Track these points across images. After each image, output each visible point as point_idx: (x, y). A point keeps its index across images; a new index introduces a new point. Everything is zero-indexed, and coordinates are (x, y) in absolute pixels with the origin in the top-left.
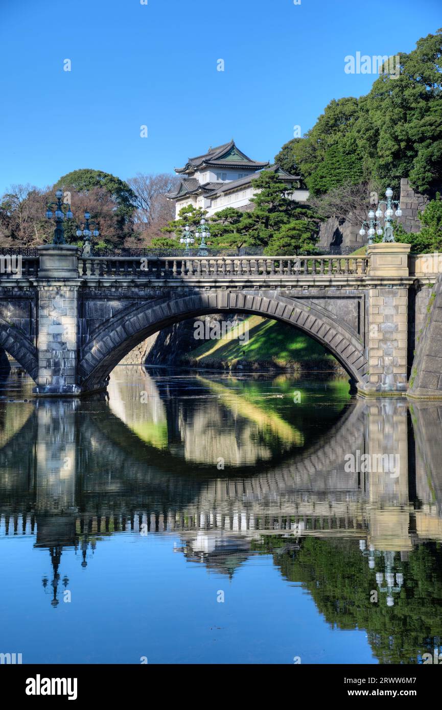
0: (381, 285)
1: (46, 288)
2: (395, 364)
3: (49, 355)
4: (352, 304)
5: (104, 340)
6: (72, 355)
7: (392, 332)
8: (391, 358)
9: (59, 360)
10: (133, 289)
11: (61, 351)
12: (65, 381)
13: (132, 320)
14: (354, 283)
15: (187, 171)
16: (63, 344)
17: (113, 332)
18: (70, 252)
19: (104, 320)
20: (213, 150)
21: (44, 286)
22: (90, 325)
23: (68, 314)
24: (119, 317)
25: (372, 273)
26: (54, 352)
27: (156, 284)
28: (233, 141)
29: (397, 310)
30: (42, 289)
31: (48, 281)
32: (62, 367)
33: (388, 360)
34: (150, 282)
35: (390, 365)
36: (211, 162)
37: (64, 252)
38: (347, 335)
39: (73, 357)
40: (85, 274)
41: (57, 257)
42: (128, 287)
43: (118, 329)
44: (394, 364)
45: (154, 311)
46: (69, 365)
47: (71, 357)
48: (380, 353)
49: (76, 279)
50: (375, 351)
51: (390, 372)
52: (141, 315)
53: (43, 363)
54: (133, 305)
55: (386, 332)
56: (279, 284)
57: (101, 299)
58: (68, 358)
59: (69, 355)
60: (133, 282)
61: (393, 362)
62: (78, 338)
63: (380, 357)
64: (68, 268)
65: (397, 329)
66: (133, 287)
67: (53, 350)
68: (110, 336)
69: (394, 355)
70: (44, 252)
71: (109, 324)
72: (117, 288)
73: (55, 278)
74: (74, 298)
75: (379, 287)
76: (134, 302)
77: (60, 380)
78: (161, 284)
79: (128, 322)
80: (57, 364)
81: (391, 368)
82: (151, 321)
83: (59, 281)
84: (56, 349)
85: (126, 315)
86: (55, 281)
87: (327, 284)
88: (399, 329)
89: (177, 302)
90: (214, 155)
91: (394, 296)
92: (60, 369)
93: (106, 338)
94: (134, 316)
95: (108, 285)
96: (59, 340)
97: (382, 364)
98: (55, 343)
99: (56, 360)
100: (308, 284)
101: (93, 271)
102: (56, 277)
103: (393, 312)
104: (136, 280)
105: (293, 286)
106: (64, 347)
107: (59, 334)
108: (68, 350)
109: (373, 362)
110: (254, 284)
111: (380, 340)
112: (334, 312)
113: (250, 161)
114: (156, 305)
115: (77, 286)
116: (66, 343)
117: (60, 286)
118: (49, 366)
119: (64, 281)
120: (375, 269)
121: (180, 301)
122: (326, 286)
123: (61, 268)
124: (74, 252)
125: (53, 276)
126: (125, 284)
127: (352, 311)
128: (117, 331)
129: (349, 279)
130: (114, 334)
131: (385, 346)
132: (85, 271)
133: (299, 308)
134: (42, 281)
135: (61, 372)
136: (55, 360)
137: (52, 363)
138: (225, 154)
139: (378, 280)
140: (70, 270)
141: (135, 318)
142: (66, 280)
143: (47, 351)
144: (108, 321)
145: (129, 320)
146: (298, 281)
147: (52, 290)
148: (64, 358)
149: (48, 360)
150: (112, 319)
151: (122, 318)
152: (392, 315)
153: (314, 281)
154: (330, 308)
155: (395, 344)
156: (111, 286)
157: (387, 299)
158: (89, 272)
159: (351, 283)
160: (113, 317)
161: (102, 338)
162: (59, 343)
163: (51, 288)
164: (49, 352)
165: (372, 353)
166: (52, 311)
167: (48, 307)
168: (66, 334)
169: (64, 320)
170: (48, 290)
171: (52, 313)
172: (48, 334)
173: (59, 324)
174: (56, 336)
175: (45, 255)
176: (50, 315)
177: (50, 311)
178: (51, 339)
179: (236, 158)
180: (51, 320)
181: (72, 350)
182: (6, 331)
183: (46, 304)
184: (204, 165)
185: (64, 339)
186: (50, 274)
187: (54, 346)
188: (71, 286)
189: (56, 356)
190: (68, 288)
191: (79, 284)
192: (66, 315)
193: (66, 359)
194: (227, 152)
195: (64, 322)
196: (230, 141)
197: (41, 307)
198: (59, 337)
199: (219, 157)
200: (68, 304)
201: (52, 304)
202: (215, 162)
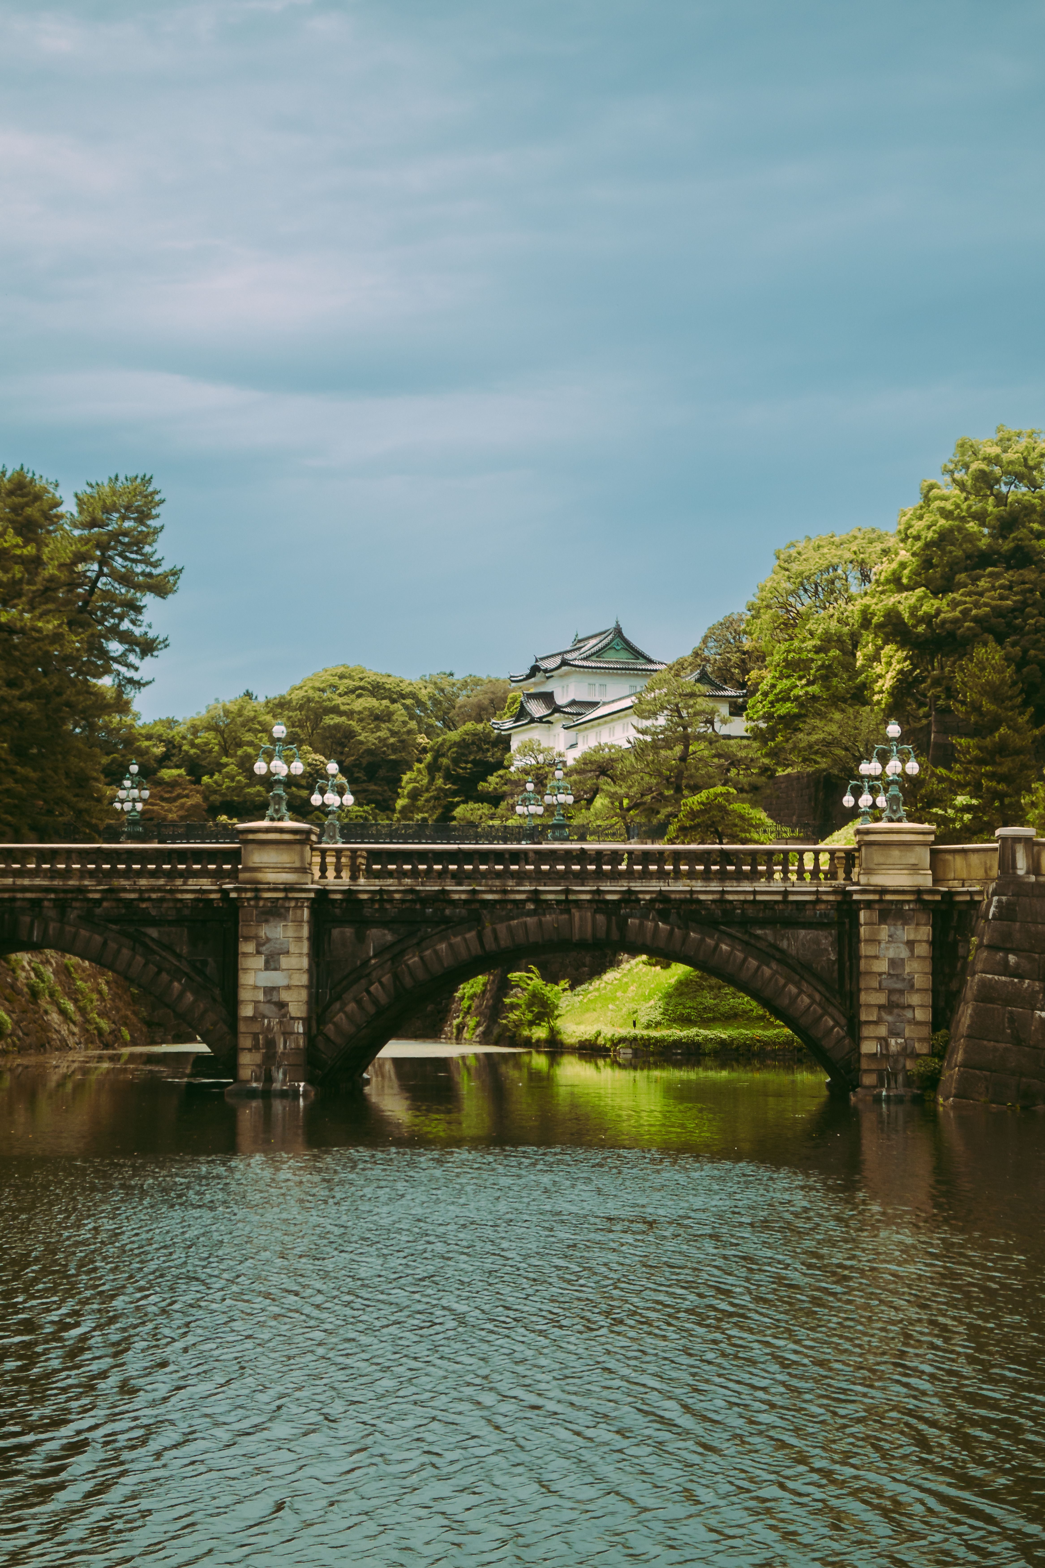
0: (880, 901)
1: (252, 903)
2: (909, 1051)
3: (256, 1028)
4: (825, 939)
5: (358, 999)
6: (300, 1028)
7: (901, 992)
8: (900, 1041)
9: (274, 1037)
11: (279, 1020)
12: (285, 1074)
13: (410, 962)
14: (831, 898)
15: (533, 680)
16: (282, 1005)
17: (377, 984)
18: (298, 837)
19: (359, 963)
20: (580, 641)
21: (249, 899)
23: (292, 950)
24: (387, 956)
25: (863, 880)
26: (266, 1021)
27: (456, 897)
28: (618, 625)
29: (912, 951)
30: (246, 904)
31: (260, 890)
32: (281, 1048)
33: (894, 1043)
34: (443, 891)
35: (899, 1054)
36: (577, 663)
38: (817, 997)
39: (301, 1030)
40: (323, 876)
41: (274, 847)
42: (405, 901)
43: (384, 979)
44: (907, 1052)
45: (451, 946)
46: (293, 1046)
47: (297, 1031)
48: (882, 1031)
49: (307, 886)
50: (872, 1027)
51: (900, 1066)
52: (428, 953)
53: (246, 1042)
54: (412, 935)
55: (891, 992)
56: (688, 896)
57: (355, 923)
58: (291, 1033)
59: (294, 1027)
60: (412, 891)
61: (904, 1049)
62: (310, 995)
63: (879, 1039)
64: (293, 865)
65: (912, 986)
66: (413, 900)
67: (264, 1017)
68: (369, 992)
69: (907, 1035)
70: (251, 837)
71: (368, 971)
72: (382, 902)
73: (269, 883)
74: (302, 921)
75: (877, 906)
76: (416, 929)
77: (274, 1074)
78: (463, 897)
79: (403, 967)
80: (271, 1044)
81: (901, 1059)
82: (446, 965)
83: (278, 889)
84: (270, 1015)
85: (400, 953)
86: (269, 890)
87: (779, 898)
88: (917, 986)
89: (494, 931)
90: (583, 650)
91: (908, 924)
92: (276, 1052)
93: (363, 995)
94: (415, 955)
95: (365, 896)
96: (275, 999)
97: (884, 1052)
98: (267, 1005)
99: (270, 1037)
100: (742, 897)
101: (338, 870)
102: (271, 881)
103: (904, 953)
104: (418, 888)
105: (713, 901)
106: (283, 1011)
107: (274, 988)
108: (292, 1018)
109: (869, 1047)
110: (641, 896)
111: (881, 1007)
112: (793, 951)
113: (651, 661)
114: (455, 936)
115: (308, 899)
116: (287, 1004)
117: (278, 899)
118: (256, 1047)
119: (285, 890)
120: (869, 872)
121: (501, 928)
122: (776, 902)
123: (279, 865)
124: (303, 837)
125: (265, 881)
126: (397, 896)
127: (827, 950)
128: (382, 984)
129: (820, 889)
130: (377, 988)
131: (889, 1018)
132: (323, 869)
133: (727, 944)
134: (246, 890)
135: (278, 1059)
136: (267, 1036)
137: (261, 1042)
138: (603, 648)
139: (874, 892)
140: (295, 870)
141: (416, 959)
142: (288, 888)
143: (253, 1019)
144: (365, 963)
146: (723, 892)
147: (264, 906)
148: (283, 1033)
149: (255, 1036)
150: (372, 961)
151: (393, 958)
152: (903, 960)
153: (755, 893)
154: (784, 944)
155: (909, 1014)
156: (372, 900)
157: (892, 928)
158: (331, 873)
159: (825, 897)
160: (375, 956)
162: (276, 1004)
163: (261, 903)
164: (257, 1021)
165: (866, 1031)
166: (264, 944)
167: (256, 937)
168: (288, 987)
169: (284, 962)
170: (256, 907)
171: (263, 949)
172: (256, 987)
173: (275, 969)
174: (269, 991)
175: (253, 841)
176: (259, 952)
177: (259, 945)
178: (261, 997)
179: (624, 656)
180: (260, 961)
181: (299, 1018)
182: (179, 981)
183: (252, 932)
184: (564, 668)
185: (285, 996)
186: (260, 876)
187: (266, 1009)
188: (297, 899)
189: (269, 1029)
190: (293, 904)
191: (312, 895)
192: (288, 952)
193: (287, 1034)
194: (607, 645)
195: (284, 966)
196: (613, 625)
197: (243, 937)
198: (275, 993)
199: (593, 654)
200: (291, 933)
201: (265, 931)
202: (585, 663)
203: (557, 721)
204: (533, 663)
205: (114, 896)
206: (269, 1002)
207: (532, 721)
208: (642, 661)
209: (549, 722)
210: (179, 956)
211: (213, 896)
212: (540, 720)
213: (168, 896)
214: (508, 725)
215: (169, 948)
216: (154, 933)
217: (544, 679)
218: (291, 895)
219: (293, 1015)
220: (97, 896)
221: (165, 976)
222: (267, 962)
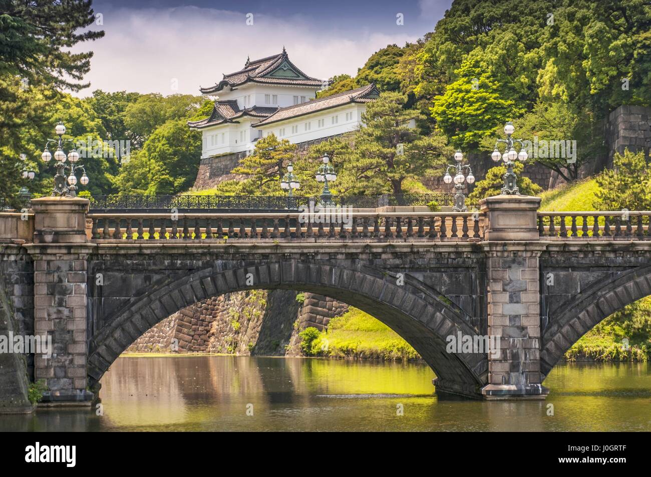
1: (499, 254)
3: (504, 345)
5: (571, 323)
6: (536, 344)
9: (518, 351)
10: (607, 255)
11: (521, 339)
12: (526, 379)
15: (221, 91)
16: (523, 328)
17: (584, 312)
18: (531, 206)
19: (570, 298)
20: (252, 64)
21: (497, 252)
22: (551, 304)
23: (528, 288)
24: (590, 292)
26: (511, 340)
27: (641, 248)
28: (285, 52)
30: (495, 255)
31: (505, 245)
32: (522, 360)
34: (631, 245)
36: (257, 79)
37: (523, 206)
39: (537, 346)
41: (513, 213)
42: (603, 252)
43: (590, 308)
46: (532, 358)
47: (534, 347)
49: (537, 242)
54: (607, 277)
57: (565, 268)
58: (530, 349)
59: (531, 344)
60: (610, 245)
62: (541, 321)
64: (528, 227)
66: (609, 251)
67: (510, 337)
68: (579, 318)
70: (497, 206)
71: (577, 302)
72: (586, 253)
73: (511, 240)
74: (535, 267)
76: (610, 272)
77: (519, 378)
78: (646, 248)
79: (602, 299)
80: (515, 356)
83: (519, 244)
84: (514, 335)
85: (599, 290)
86: (514, 244)
92: (519, 363)
93: (573, 321)
94: (609, 292)
95: (574, 249)
96: (517, 324)
98: (512, 329)
99: (514, 351)
101: (552, 230)
102: (512, 238)
106: (524, 333)
107: (516, 316)
108: (530, 338)
113: (307, 78)
114: (639, 276)
115: (540, 251)
116: (527, 328)
117: (518, 251)
118: (505, 359)
119: (525, 245)
123: (518, 227)
124: (534, 206)
125: (508, 238)
126: (598, 248)
128: (587, 311)
130: (584, 315)
132: (541, 230)
134: (497, 245)
135: (521, 368)
136: (512, 351)
137: (508, 355)
138: (274, 69)
141: (612, 293)
142: (526, 243)
143: (501, 338)
144: (574, 298)
145: (604, 296)
147: (508, 256)
148: (525, 349)
149: (504, 351)
150: (579, 295)
151: (594, 293)
156: (580, 251)
160: (581, 293)
161: (568, 321)
162: (518, 327)
163: (506, 254)
164: (505, 339)
166: (507, 285)
167: (502, 279)
168: (527, 316)
169: (523, 297)
170: (502, 257)
171: (507, 288)
172: (503, 316)
173: (517, 302)
174: (514, 318)
175: (497, 210)
176: (504, 290)
177: (504, 285)
178: (507, 323)
179: (290, 74)
180: (506, 297)
181: (535, 338)
182: (440, 312)
183: (499, 274)
184: (249, 83)
185: (524, 322)
186: (504, 235)
187: (513, 332)
188: (532, 251)
189: (514, 346)
190: (529, 254)
191: (544, 248)
192: (526, 290)
193: (527, 349)
194: (278, 67)
195: (523, 300)
196: (281, 52)
197: (493, 279)
198: (517, 319)
199: (268, 73)
200: (528, 276)
201: (508, 275)
202: (262, 80)
203: (245, 121)
204: (221, 79)
205: (392, 250)
206: (513, 326)
207: (226, 121)
208: (301, 77)
209: (238, 122)
210: (439, 293)
211: (464, 250)
212: (231, 121)
213: (432, 250)
214: (203, 124)
215: (432, 288)
216: (420, 277)
217: (229, 91)
218: (528, 248)
219: (530, 336)
220: (380, 250)
221: (430, 309)
222: (511, 297)
